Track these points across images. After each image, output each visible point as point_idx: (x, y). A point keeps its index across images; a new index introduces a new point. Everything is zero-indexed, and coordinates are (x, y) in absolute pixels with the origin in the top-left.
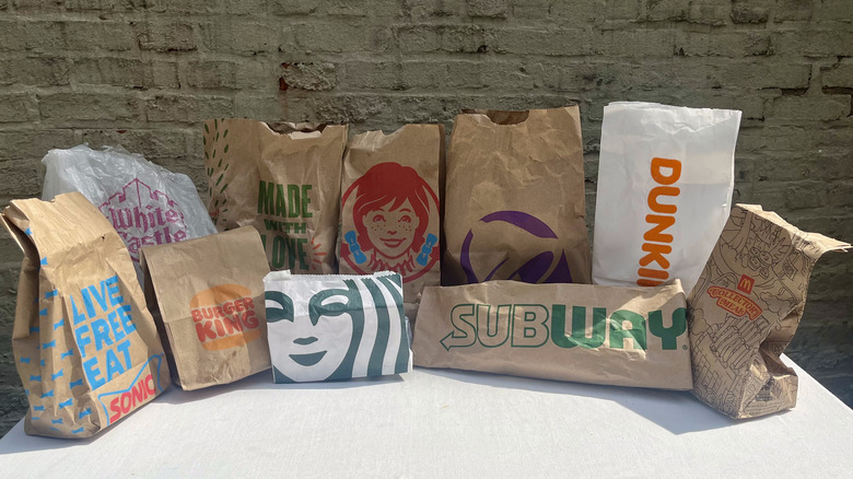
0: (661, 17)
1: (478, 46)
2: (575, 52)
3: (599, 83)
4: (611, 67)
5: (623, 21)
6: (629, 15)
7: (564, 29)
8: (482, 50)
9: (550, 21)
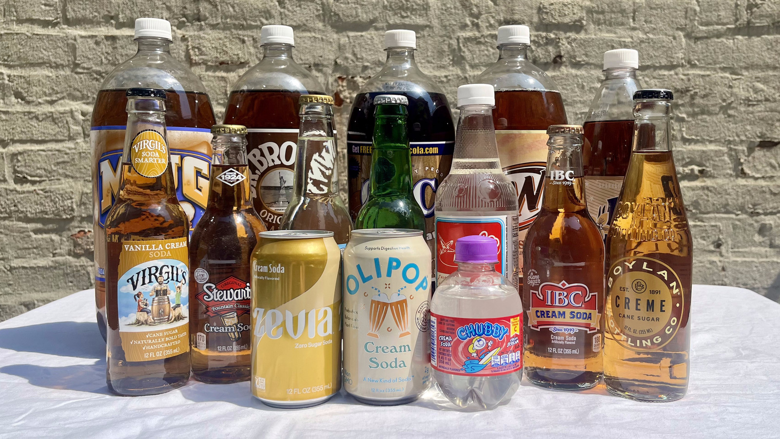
0: (765, 22)
1: (553, 56)
2: (664, 62)
3: (693, 97)
4: (707, 79)
5: (719, 27)
6: (725, 21)
7: (651, 36)
8: (557, 61)
9: (634, 29)
